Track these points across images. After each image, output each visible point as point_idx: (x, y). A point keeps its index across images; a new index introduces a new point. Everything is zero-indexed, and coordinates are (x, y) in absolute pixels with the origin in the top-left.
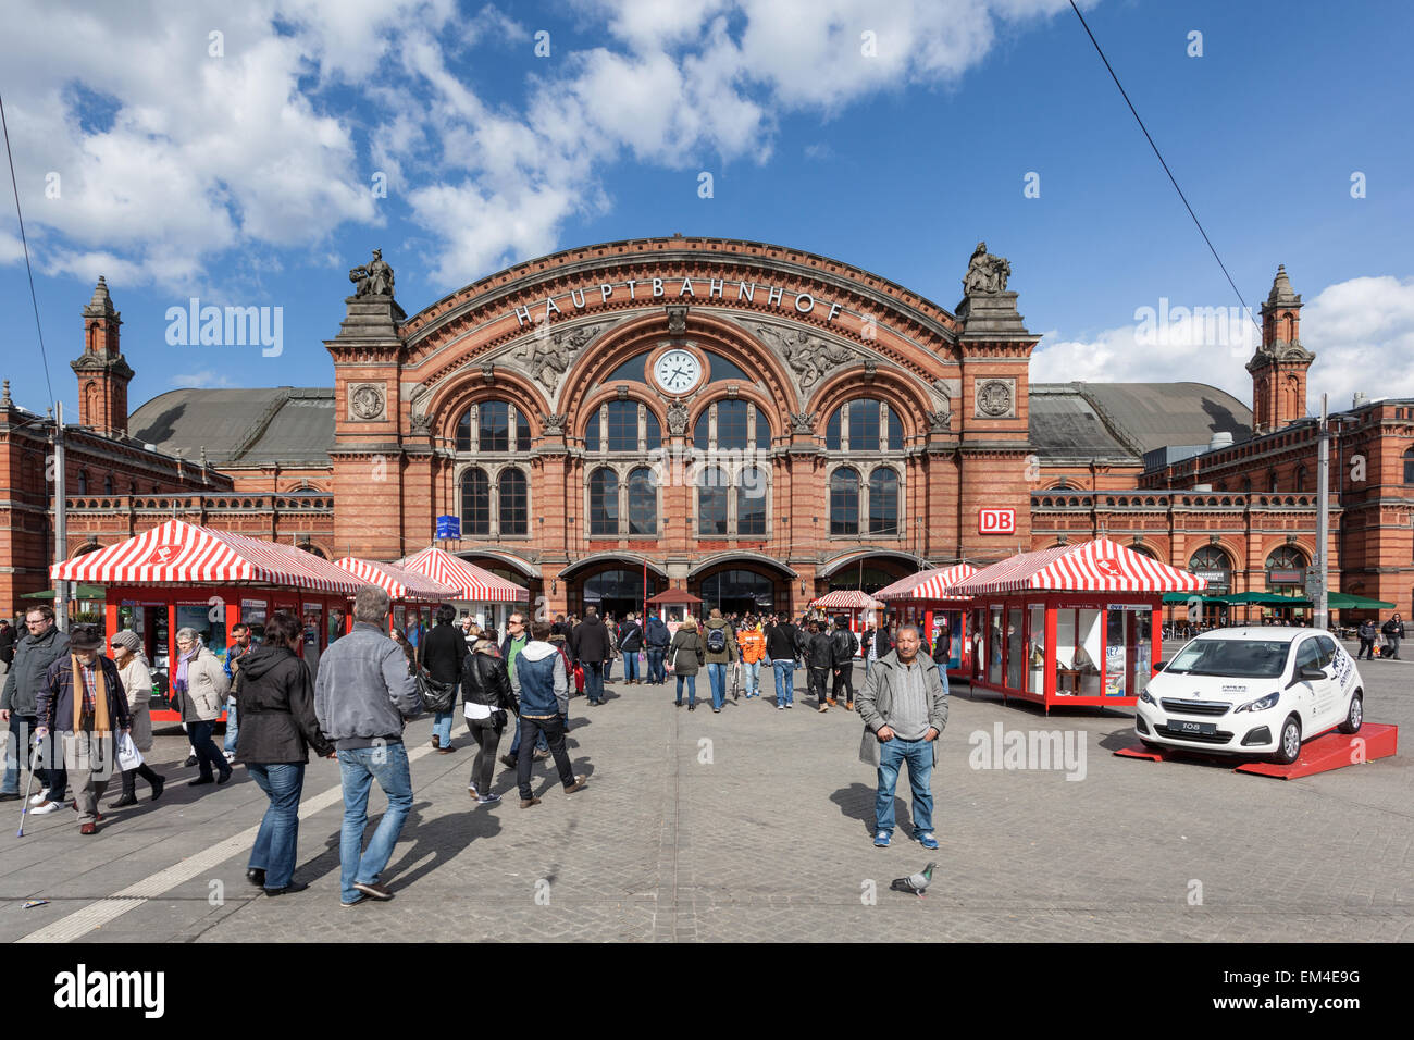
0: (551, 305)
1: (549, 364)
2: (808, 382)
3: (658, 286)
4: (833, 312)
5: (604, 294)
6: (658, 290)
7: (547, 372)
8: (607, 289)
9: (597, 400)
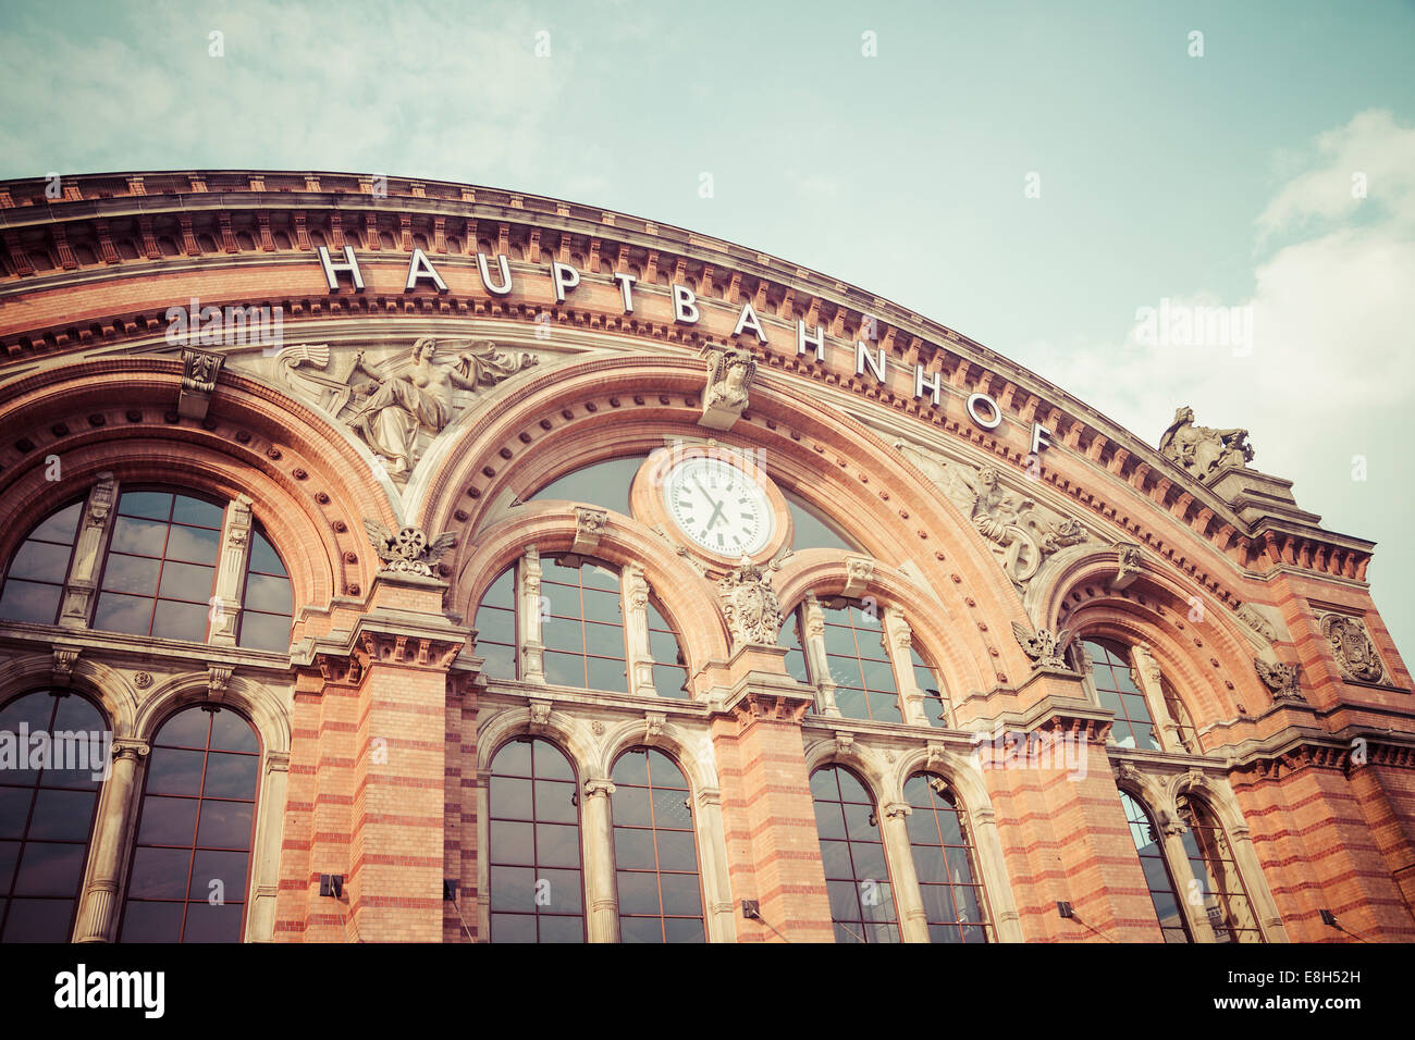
0: (422, 267)
1: (397, 401)
2: (1024, 575)
3: (688, 303)
4: (1038, 439)
5: (562, 283)
6: (687, 310)
7: (390, 420)
8: (567, 275)
9: (518, 534)
